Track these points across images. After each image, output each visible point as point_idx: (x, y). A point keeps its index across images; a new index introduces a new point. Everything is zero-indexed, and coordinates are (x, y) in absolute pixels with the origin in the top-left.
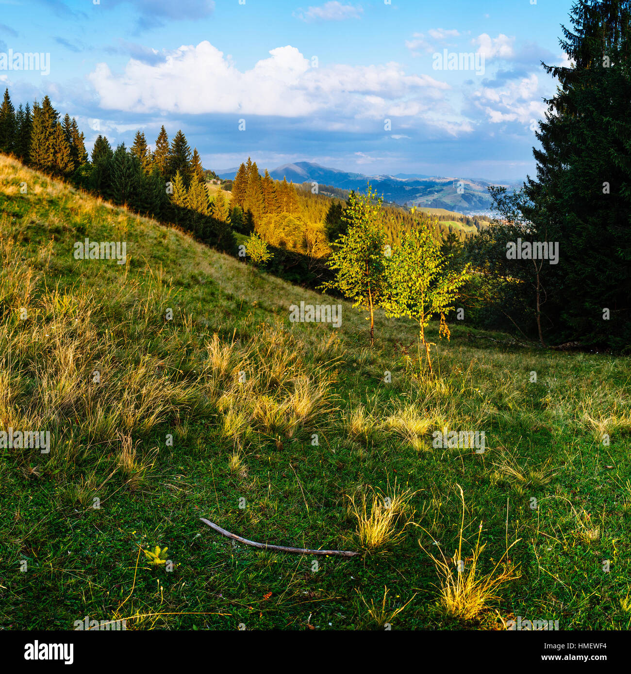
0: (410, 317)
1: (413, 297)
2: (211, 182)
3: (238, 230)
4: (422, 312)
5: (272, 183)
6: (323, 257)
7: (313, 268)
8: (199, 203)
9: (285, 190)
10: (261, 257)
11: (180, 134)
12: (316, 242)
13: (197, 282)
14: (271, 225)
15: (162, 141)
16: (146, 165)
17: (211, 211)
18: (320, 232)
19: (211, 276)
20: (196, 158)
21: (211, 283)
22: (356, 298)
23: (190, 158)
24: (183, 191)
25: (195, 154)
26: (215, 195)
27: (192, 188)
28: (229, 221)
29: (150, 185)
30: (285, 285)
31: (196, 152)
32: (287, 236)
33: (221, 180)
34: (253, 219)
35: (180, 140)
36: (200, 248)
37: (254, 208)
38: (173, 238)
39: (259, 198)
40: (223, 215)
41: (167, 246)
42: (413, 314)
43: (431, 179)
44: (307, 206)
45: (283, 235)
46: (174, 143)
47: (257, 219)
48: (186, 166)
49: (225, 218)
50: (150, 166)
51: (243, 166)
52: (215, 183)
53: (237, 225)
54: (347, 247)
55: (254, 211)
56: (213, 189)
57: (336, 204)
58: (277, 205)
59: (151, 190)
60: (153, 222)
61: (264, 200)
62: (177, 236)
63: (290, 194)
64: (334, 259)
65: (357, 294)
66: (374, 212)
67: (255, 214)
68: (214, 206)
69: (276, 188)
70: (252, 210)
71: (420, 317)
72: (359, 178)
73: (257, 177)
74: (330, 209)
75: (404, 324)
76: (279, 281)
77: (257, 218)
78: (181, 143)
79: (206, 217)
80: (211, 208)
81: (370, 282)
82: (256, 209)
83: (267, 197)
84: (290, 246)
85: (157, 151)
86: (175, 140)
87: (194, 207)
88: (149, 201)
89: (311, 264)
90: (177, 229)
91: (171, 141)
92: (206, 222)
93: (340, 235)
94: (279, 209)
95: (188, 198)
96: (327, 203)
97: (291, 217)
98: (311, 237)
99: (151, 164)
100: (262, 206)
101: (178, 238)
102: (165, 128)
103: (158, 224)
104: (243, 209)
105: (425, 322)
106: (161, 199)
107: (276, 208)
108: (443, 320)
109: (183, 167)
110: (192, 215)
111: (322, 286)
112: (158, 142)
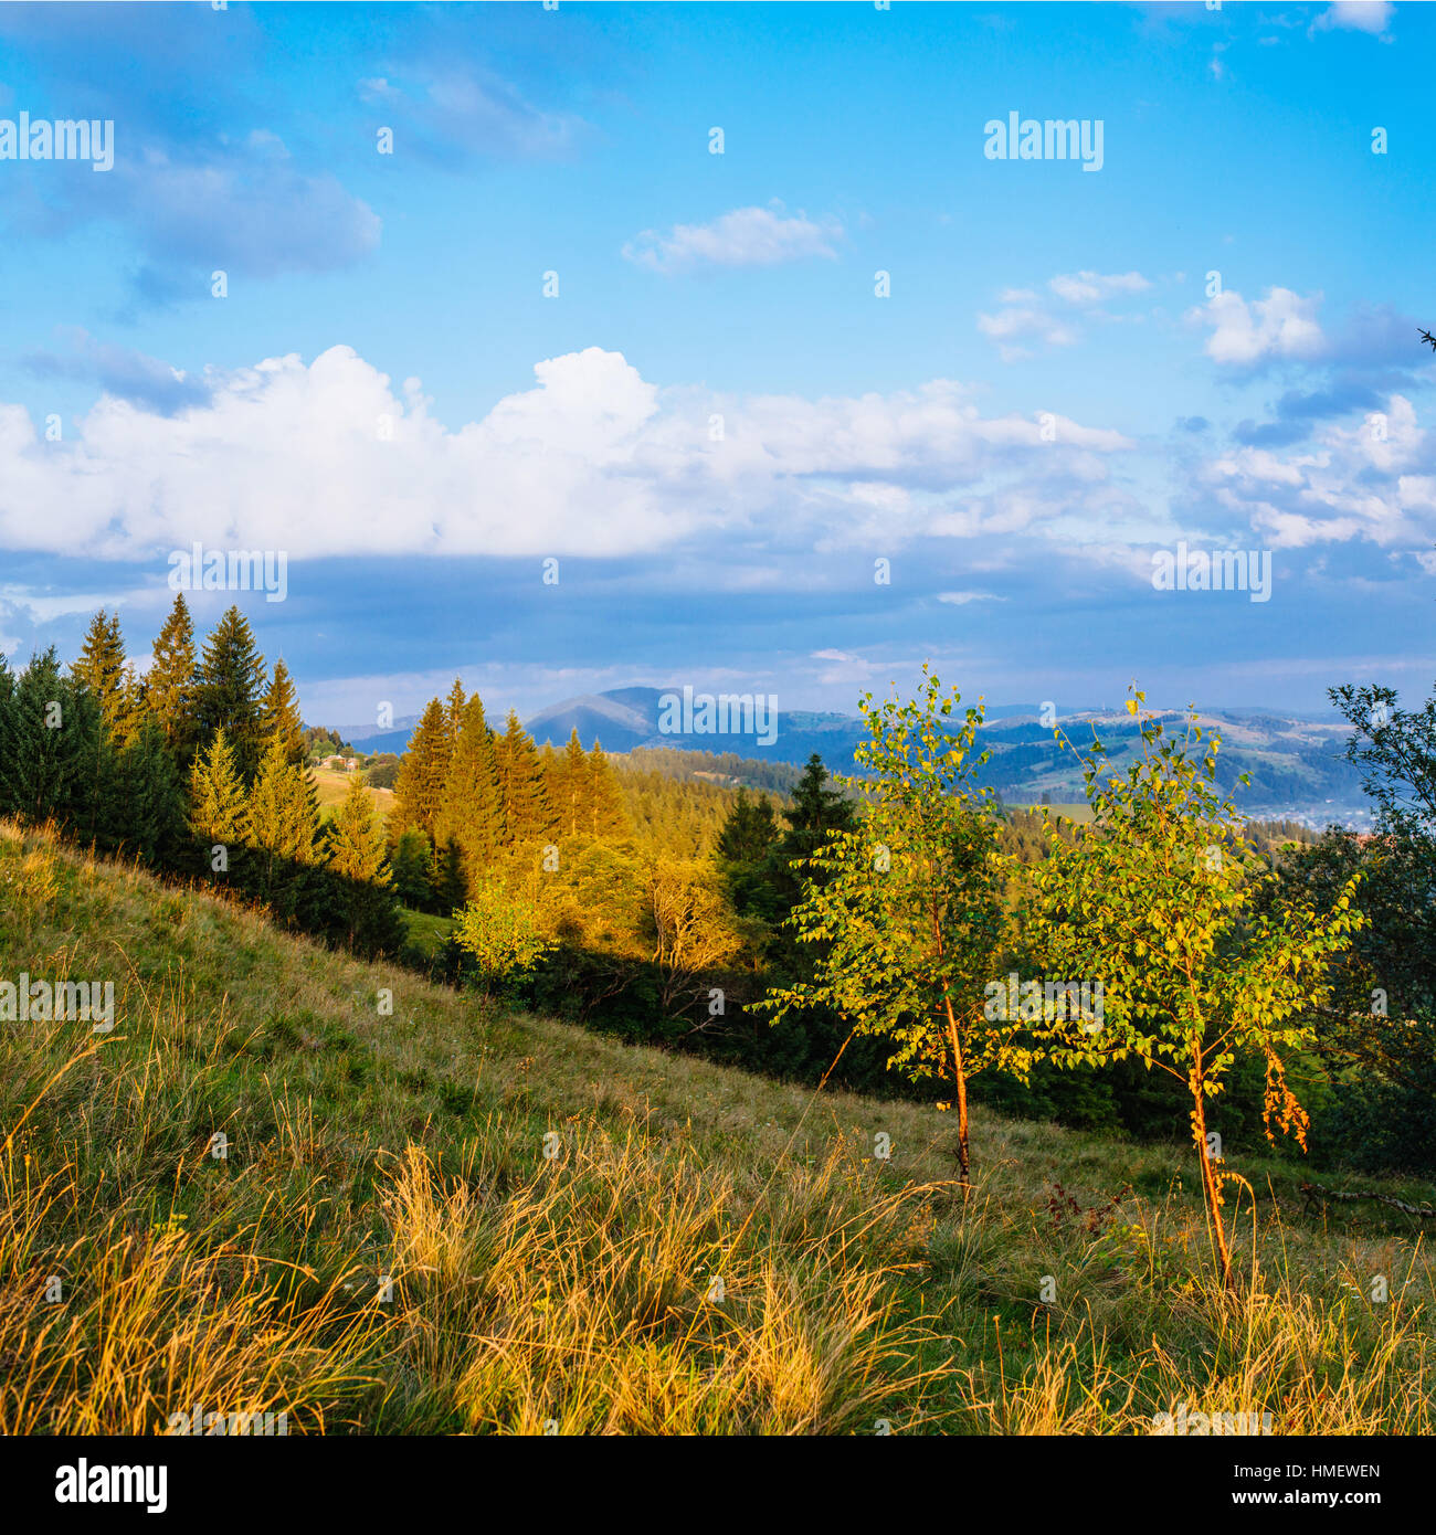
0: (1148, 1063)
1: (1151, 993)
2: (327, 764)
3: (413, 901)
4: (1196, 1044)
5: (531, 751)
6: (713, 963)
7: (677, 1003)
8: (287, 827)
9: (577, 771)
10: (513, 954)
11: (233, 620)
12: (689, 917)
13: (293, 1042)
14: (529, 875)
15: (174, 643)
16: (118, 718)
17: (326, 849)
18: (703, 885)
19: (343, 1022)
20: (280, 690)
21: (344, 1044)
22: (901, 1034)
23: (259, 693)
24: (234, 791)
25: (278, 679)
26: (341, 802)
27: (266, 781)
28: (388, 878)
29: (127, 778)
30: (600, 1045)
31: (280, 673)
32: (585, 903)
33: (360, 758)
34: (464, 863)
35: (233, 642)
36: (296, 948)
37: (470, 829)
38: (204, 920)
39: (487, 800)
40: (364, 861)
41: (186, 942)
42: (1162, 1048)
43: (1082, 716)
44: (648, 819)
45: (572, 901)
46: (212, 646)
47: (479, 865)
48: (246, 719)
49: (374, 867)
50: (131, 720)
51: (435, 708)
52: (338, 767)
53: (410, 888)
54: (858, 867)
55: (469, 838)
56: (333, 783)
57: (754, 802)
58: (548, 816)
59: (131, 793)
60: (136, 877)
61: (503, 803)
62: (216, 914)
63: (591, 783)
64: (814, 908)
65: (905, 1020)
66: (953, 753)
67: (471, 847)
68: (335, 831)
69: (543, 765)
70: (460, 838)
71: (1189, 1059)
72: (826, 727)
73: (482, 736)
74: (733, 819)
75: (1046, 1154)
76: (578, 1034)
77: (476, 859)
78: (233, 647)
79: (308, 868)
80: (325, 840)
81: (949, 979)
82: (475, 833)
83: (511, 793)
84: (592, 936)
85: (155, 673)
86: (216, 640)
87: (271, 840)
88: (122, 826)
89: (672, 987)
90: (217, 892)
91: (202, 647)
92: (309, 885)
93: (830, 833)
94: (555, 829)
95: (251, 811)
96: (719, 806)
97: (601, 844)
98: (670, 904)
99: (134, 715)
100: (496, 822)
101: (220, 921)
102: (188, 602)
103: (153, 883)
104: (432, 839)
105: (1209, 1077)
106: (161, 820)
107: (543, 825)
108: (1274, 1074)
109: (238, 719)
110: (259, 864)
111: (768, 1003)
112: (159, 647)
